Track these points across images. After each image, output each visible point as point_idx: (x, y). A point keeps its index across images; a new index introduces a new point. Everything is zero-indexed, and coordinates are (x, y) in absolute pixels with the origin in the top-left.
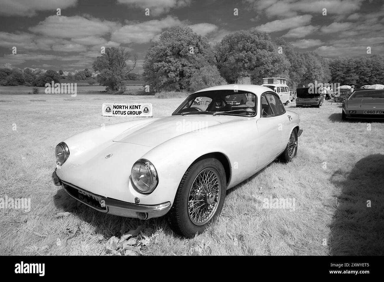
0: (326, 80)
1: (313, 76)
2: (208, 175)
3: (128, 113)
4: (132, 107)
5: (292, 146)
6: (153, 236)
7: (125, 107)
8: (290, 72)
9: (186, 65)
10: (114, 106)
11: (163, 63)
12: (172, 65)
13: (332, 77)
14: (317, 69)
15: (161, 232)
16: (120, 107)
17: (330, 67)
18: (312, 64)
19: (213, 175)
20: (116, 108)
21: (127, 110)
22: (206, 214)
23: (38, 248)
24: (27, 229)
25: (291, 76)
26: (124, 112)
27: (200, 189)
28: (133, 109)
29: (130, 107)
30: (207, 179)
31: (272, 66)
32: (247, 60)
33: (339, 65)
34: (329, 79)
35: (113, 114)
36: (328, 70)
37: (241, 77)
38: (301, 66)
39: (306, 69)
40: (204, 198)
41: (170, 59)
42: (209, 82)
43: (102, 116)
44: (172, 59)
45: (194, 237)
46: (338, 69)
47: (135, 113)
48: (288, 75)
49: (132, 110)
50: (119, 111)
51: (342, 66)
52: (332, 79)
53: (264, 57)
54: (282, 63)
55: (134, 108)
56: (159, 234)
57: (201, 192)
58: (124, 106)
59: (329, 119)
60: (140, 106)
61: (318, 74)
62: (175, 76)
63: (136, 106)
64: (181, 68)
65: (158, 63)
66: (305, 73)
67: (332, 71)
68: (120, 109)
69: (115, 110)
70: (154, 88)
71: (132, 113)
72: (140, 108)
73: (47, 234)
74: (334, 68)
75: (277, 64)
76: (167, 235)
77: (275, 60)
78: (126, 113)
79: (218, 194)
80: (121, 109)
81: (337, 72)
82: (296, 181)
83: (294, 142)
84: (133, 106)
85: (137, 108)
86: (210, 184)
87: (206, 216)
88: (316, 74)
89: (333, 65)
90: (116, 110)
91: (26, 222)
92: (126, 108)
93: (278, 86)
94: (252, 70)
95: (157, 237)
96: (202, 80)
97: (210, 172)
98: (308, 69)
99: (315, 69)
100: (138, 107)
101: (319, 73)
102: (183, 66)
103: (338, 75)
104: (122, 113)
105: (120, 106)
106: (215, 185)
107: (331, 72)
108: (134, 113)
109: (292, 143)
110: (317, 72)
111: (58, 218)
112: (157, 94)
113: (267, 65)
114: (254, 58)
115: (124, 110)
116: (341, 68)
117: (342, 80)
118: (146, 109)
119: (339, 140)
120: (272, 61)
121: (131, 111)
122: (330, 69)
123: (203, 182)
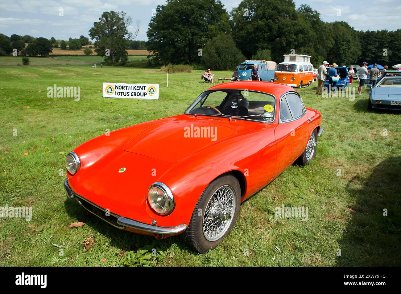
0: (355, 55)
1: (341, 50)
2: (222, 192)
3: (132, 95)
4: (136, 88)
5: (311, 148)
6: (168, 251)
7: (128, 88)
8: (315, 45)
9: (196, 34)
10: (116, 86)
11: (171, 30)
12: (181, 34)
13: (362, 52)
14: (346, 42)
15: (176, 247)
16: (123, 88)
17: (361, 40)
18: (341, 37)
19: (228, 191)
20: (118, 89)
21: (130, 91)
22: (220, 229)
23: (58, 260)
24: (44, 239)
25: (317, 50)
26: (127, 93)
27: (214, 206)
28: (137, 89)
29: (134, 88)
30: (222, 196)
31: (294, 37)
32: (267, 30)
33: (371, 38)
34: (358, 55)
35: (115, 95)
36: (359, 43)
37: (260, 49)
38: (327, 39)
39: (334, 42)
40: (219, 215)
41: (178, 26)
42: (223, 54)
43: (103, 97)
44: (180, 26)
45: (208, 252)
46: (369, 42)
47: (140, 94)
48: (312, 48)
49: (137, 91)
50: (122, 92)
51: (374, 39)
52: (362, 54)
53: (287, 27)
54: (307, 35)
55: (139, 89)
56: (174, 249)
57: (216, 210)
58: (127, 86)
59: (354, 108)
60: (145, 86)
61: (346, 48)
62: (183, 46)
63: (140, 87)
64: (190, 37)
65: (164, 30)
66: (332, 46)
67: (363, 44)
68: (122, 89)
69: (117, 91)
70: (159, 60)
71: (136, 95)
72: (145, 89)
73: (64, 244)
74: (365, 41)
75: (301, 36)
76: (181, 250)
77: (299, 30)
78: (130, 94)
79: (232, 209)
80: (124, 89)
81: (369, 46)
82: (312, 189)
83: (314, 144)
84: (137, 86)
85: (142, 89)
86: (224, 200)
87: (220, 231)
88: (344, 47)
89: (365, 38)
90: (119, 90)
91: (42, 231)
92: (130, 89)
93: (301, 65)
94: (273, 42)
95: (172, 252)
96: (215, 51)
97: (225, 189)
98: (336, 41)
99: (343, 41)
100: (143, 87)
101: (348, 46)
102: (193, 34)
103: (370, 50)
104: (125, 95)
105: (123, 86)
106: (229, 201)
107: (361, 46)
108: (138, 94)
109: (311, 145)
110: (346, 46)
111: (72, 228)
112: (163, 68)
113: (290, 36)
114: (275, 26)
115: (127, 91)
116: (373, 42)
117: (373, 55)
118: (152, 91)
119: (362, 137)
120: (295, 32)
121: (135, 93)
122: (360, 42)
123: (218, 199)
